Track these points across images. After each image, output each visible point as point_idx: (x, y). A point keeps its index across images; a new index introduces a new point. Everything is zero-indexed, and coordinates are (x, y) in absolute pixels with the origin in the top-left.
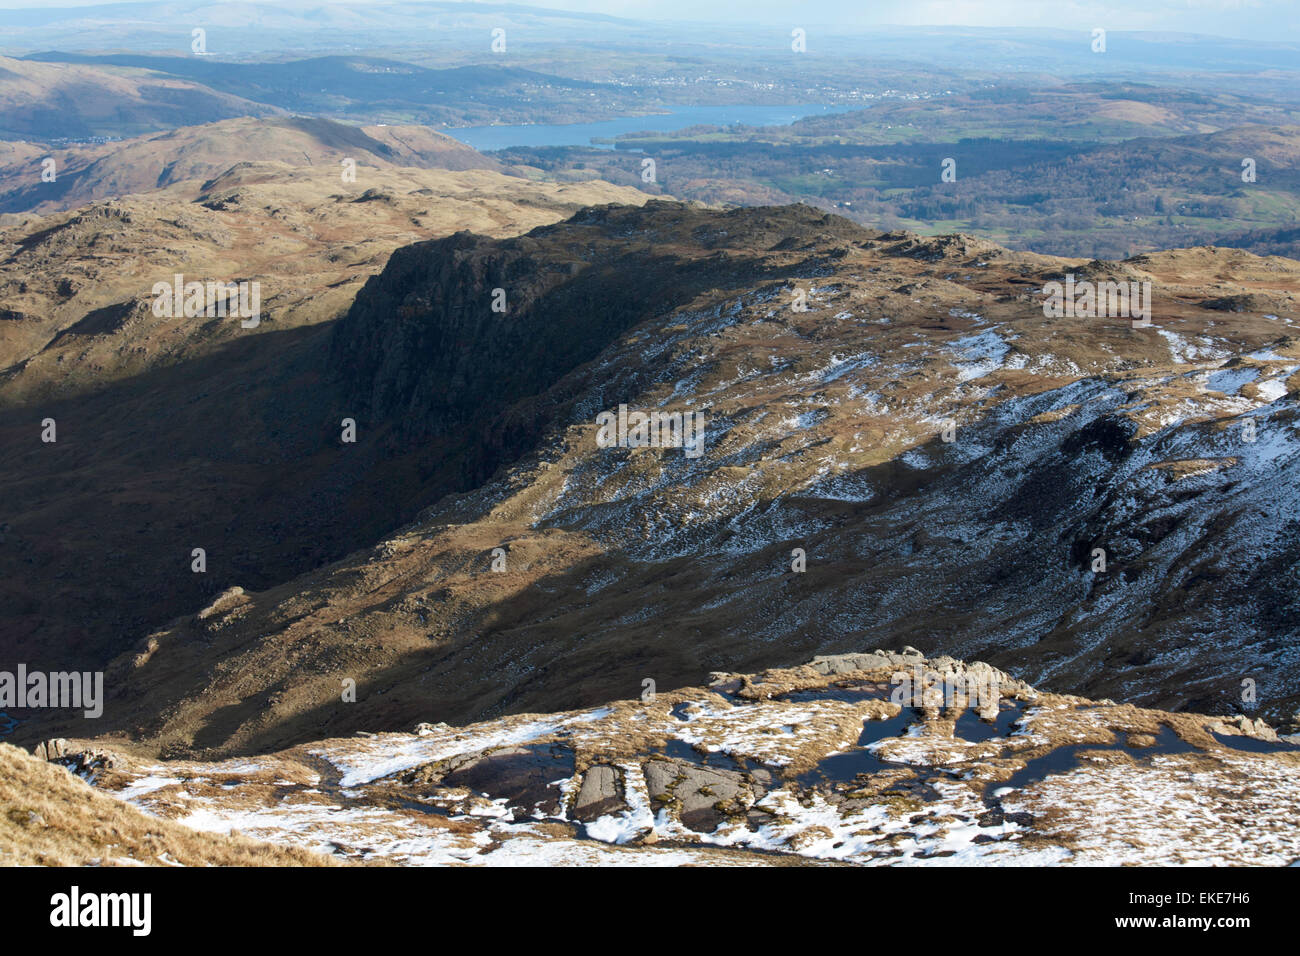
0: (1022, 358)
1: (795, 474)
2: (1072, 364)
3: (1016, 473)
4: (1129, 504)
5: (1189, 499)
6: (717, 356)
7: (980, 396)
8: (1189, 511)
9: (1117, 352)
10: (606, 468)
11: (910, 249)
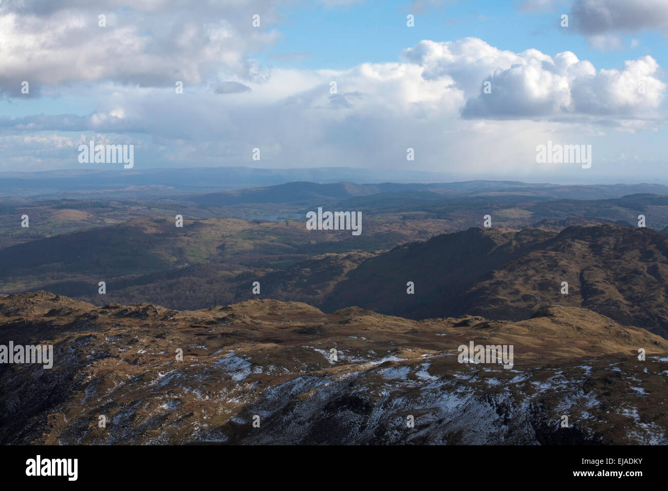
0: (260, 368)
1: (184, 431)
2: (285, 369)
3: (304, 423)
4: (395, 433)
5: (425, 428)
6: (97, 376)
7: (250, 387)
8: (428, 433)
9: (304, 361)
10: (78, 434)
11: (128, 313)
